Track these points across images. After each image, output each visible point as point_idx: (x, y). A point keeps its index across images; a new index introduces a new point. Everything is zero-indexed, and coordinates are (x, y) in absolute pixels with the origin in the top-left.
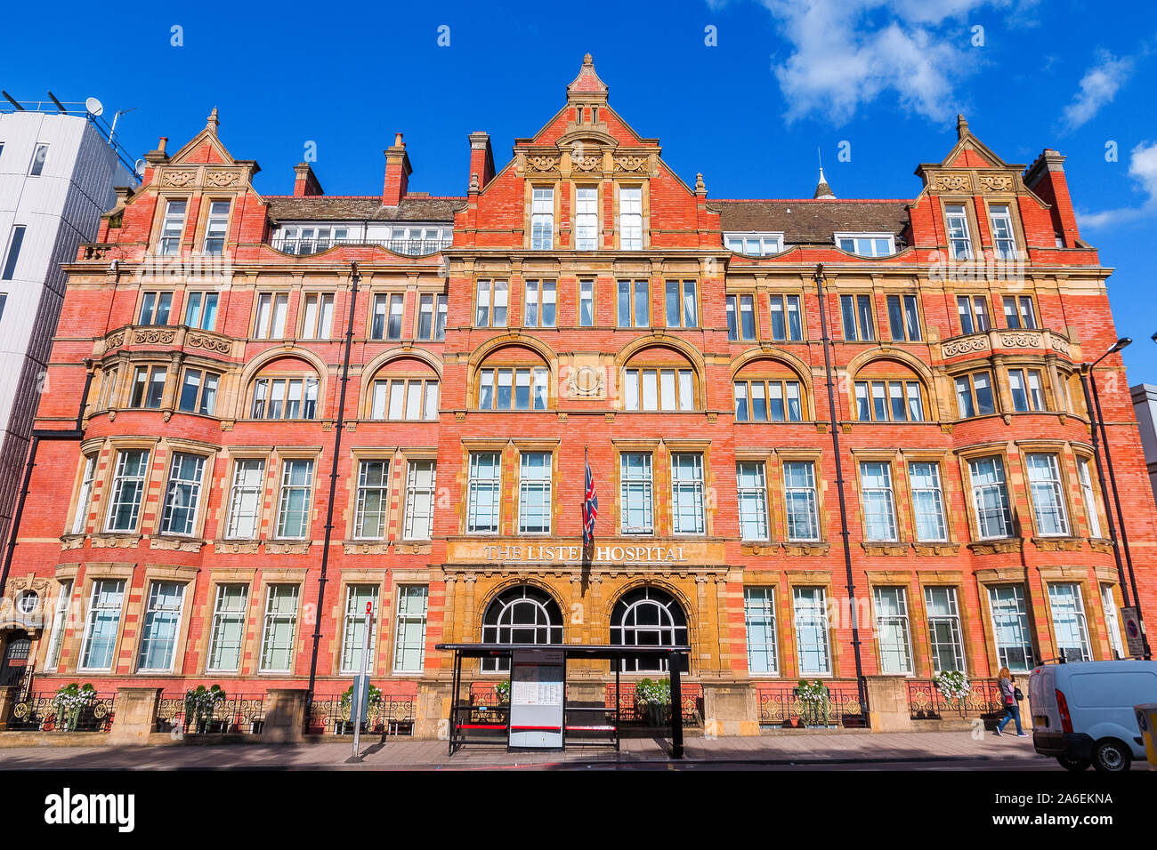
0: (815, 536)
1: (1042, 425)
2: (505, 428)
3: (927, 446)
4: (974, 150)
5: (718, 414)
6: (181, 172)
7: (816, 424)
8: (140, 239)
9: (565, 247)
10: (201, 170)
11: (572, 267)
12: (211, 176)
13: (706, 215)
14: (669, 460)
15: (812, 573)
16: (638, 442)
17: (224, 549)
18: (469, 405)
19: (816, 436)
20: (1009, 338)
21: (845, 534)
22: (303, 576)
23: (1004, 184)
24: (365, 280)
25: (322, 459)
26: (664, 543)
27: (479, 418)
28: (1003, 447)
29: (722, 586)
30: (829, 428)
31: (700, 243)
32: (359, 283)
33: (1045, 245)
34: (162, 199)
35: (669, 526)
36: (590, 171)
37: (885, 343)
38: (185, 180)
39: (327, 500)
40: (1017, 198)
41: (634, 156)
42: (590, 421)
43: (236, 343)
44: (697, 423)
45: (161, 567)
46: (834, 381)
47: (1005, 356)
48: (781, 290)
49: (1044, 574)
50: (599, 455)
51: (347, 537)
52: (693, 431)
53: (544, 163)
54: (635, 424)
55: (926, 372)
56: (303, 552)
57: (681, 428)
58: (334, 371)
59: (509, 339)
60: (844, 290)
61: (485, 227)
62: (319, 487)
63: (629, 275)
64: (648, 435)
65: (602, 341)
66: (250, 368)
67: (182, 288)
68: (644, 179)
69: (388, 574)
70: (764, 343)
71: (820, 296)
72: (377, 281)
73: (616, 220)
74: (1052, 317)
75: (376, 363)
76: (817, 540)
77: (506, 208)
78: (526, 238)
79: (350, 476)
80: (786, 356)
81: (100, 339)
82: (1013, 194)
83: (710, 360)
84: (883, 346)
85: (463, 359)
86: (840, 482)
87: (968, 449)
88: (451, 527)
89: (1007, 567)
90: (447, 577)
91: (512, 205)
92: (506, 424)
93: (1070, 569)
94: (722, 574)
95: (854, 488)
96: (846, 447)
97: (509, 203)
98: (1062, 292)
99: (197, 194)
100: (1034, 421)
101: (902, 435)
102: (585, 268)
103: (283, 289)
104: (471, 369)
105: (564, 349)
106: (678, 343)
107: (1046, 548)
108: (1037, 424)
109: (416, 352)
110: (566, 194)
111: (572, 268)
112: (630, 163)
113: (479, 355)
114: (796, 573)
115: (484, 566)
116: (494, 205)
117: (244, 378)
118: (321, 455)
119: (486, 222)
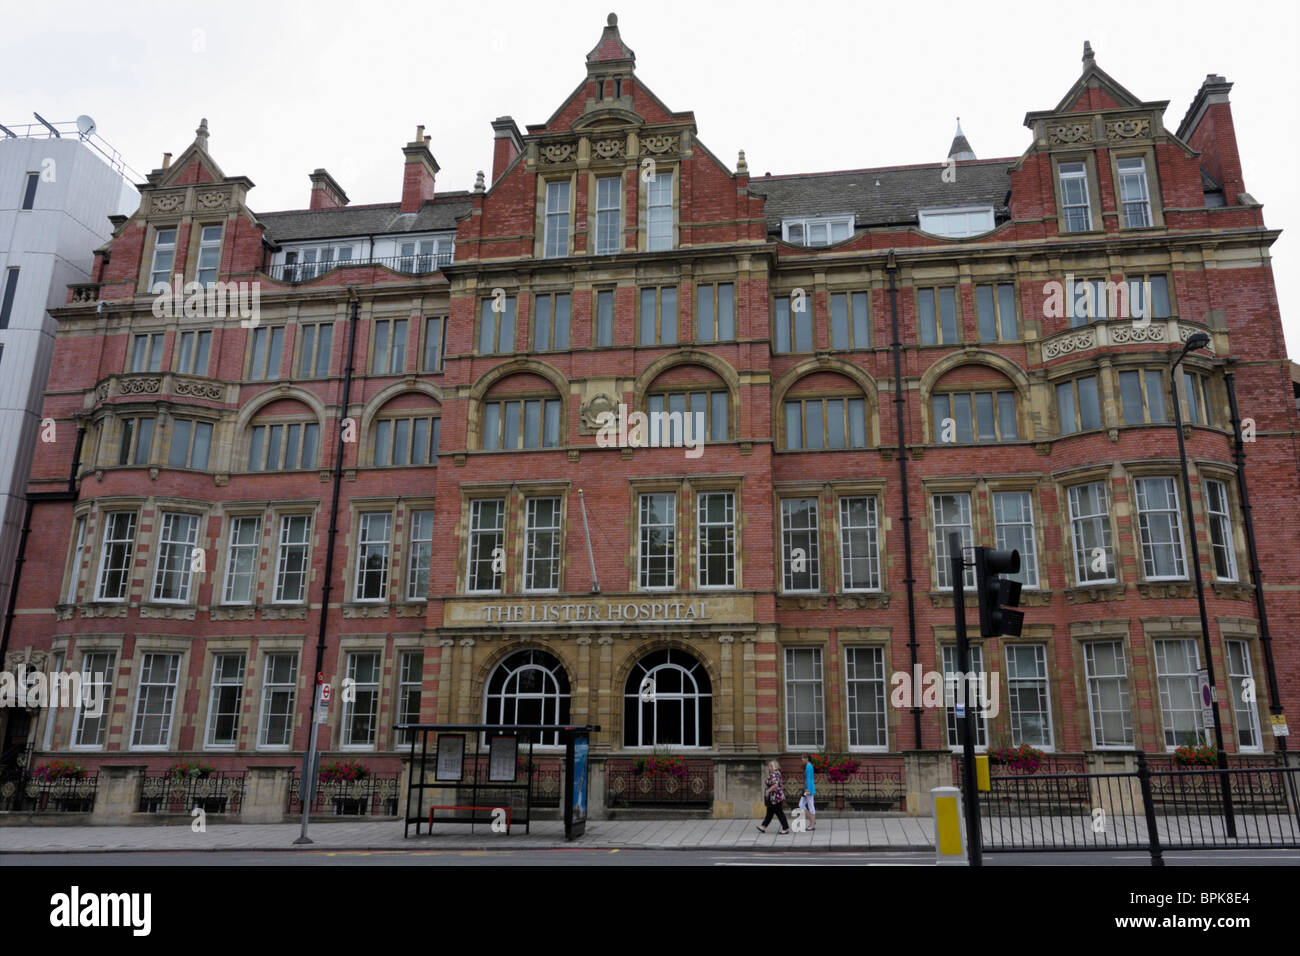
0: (875, 585)
1: (1158, 440)
2: (510, 470)
3: (1018, 471)
4: (1101, 87)
5: (753, 444)
6: (168, 196)
7: (880, 450)
8: (129, 276)
9: (582, 253)
10: (190, 193)
11: (590, 277)
12: (200, 198)
13: (748, 202)
14: (695, 501)
15: (868, 629)
16: (658, 481)
17: (219, 616)
18: (472, 446)
19: (879, 465)
20: (1121, 332)
21: (909, 582)
22: (299, 643)
23: (1138, 130)
24: (366, 306)
25: (320, 513)
26: (684, 599)
27: (480, 461)
28: (1105, 471)
29: (749, 647)
30: (896, 455)
31: (738, 237)
32: (359, 310)
33: (1188, 206)
34: (151, 228)
35: (691, 579)
36: (612, 157)
37: (971, 346)
38: (174, 204)
39: (325, 559)
40: (1154, 146)
41: (663, 135)
42: (605, 458)
43: (230, 388)
44: (730, 456)
45: (151, 637)
46: (904, 396)
47: (1115, 356)
48: (845, 287)
49: (1148, 627)
50: (615, 498)
51: (347, 598)
52: (722, 465)
53: (558, 152)
54: (656, 459)
55: (1021, 379)
56: (300, 617)
57: (709, 463)
58: (332, 413)
59: (515, 367)
60: (923, 282)
61: (490, 236)
62: (317, 545)
63: (654, 281)
64: (671, 472)
65: (621, 363)
66: (245, 414)
67: (173, 328)
68: (675, 163)
69: (390, 639)
70: (821, 354)
71: (892, 291)
72: (379, 307)
73: (641, 215)
74: (1193, 299)
75: (377, 401)
76: (878, 590)
77: (514, 211)
78: (537, 245)
79: (348, 531)
80: (848, 368)
81: (90, 390)
82: (1149, 142)
83: (746, 380)
84: (968, 349)
85: (463, 394)
86: (906, 519)
87: (1066, 474)
88: (448, 586)
89: (1105, 618)
90: (442, 642)
91: (521, 206)
92: (510, 465)
93: (1182, 621)
94: (750, 633)
95: (923, 527)
96: (915, 477)
97: (518, 204)
98: (1208, 266)
99: (187, 220)
100: (1148, 436)
101: (986, 458)
102: (604, 277)
103: (278, 323)
104: (473, 404)
105: (576, 374)
106: (709, 361)
107: (1152, 595)
108: (1151, 439)
109: (421, 387)
110: (583, 188)
111: (587, 278)
112: (659, 144)
113: (482, 388)
114: (848, 629)
115: (482, 629)
116: (501, 208)
117: (239, 426)
118: (318, 510)
119: (492, 230)
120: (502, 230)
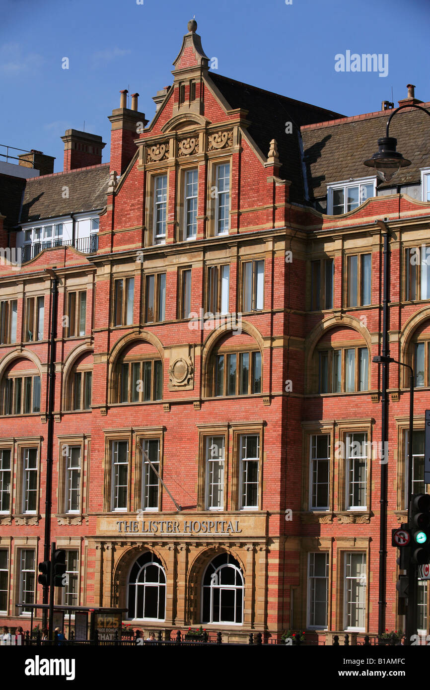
2: (131, 419)
5: (271, 397)
7: (370, 394)
9: (171, 240)
11: (176, 260)
13: (274, 189)
14: (237, 442)
15: (355, 539)
16: (213, 427)
18: (111, 400)
19: (371, 406)
21: (382, 503)
22: (36, 542)
24: (61, 282)
25: (43, 447)
26: (226, 517)
27: (115, 411)
31: (267, 221)
32: (58, 285)
35: (232, 502)
36: (190, 154)
41: (222, 132)
42: (185, 409)
44: (257, 406)
46: (389, 347)
48: (356, 251)
50: (190, 440)
51: (59, 510)
52: (253, 413)
53: (158, 152)
54: (214, 409)
56: (35, 524)
57: (246, 412)
58: (45, 369)
59: (134, 336)
60: (408, 244)
61: (118, 228)
63: (215, 261)
64: (223, 419)
65: (194, 332)
68: (230, 156)
70: (336, 312)
72: (70, 282)
73: (208, 204)
75: (71, 359)
78: (147, 233)
79: (58, 460)
80: (354, 323)
85: (104, 360)
88: (99, 505)
90: (96, 546)
92: (131, 415)
94: (263, 543)
95: (396, 457)
96: (393, 416)
102: (185, 259)
103: (13, 297)
104: (111, 367)
105: (168, 342)
106: (247, 328)
112: (219, 140)
113: (115, 354)
115: (115, 537)
116: (125, 203)
118: (41, 444)
120: (126, 222)
